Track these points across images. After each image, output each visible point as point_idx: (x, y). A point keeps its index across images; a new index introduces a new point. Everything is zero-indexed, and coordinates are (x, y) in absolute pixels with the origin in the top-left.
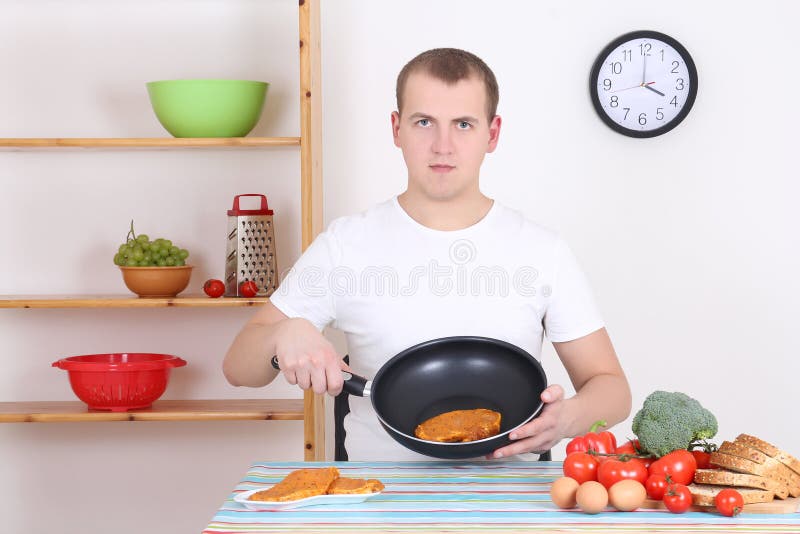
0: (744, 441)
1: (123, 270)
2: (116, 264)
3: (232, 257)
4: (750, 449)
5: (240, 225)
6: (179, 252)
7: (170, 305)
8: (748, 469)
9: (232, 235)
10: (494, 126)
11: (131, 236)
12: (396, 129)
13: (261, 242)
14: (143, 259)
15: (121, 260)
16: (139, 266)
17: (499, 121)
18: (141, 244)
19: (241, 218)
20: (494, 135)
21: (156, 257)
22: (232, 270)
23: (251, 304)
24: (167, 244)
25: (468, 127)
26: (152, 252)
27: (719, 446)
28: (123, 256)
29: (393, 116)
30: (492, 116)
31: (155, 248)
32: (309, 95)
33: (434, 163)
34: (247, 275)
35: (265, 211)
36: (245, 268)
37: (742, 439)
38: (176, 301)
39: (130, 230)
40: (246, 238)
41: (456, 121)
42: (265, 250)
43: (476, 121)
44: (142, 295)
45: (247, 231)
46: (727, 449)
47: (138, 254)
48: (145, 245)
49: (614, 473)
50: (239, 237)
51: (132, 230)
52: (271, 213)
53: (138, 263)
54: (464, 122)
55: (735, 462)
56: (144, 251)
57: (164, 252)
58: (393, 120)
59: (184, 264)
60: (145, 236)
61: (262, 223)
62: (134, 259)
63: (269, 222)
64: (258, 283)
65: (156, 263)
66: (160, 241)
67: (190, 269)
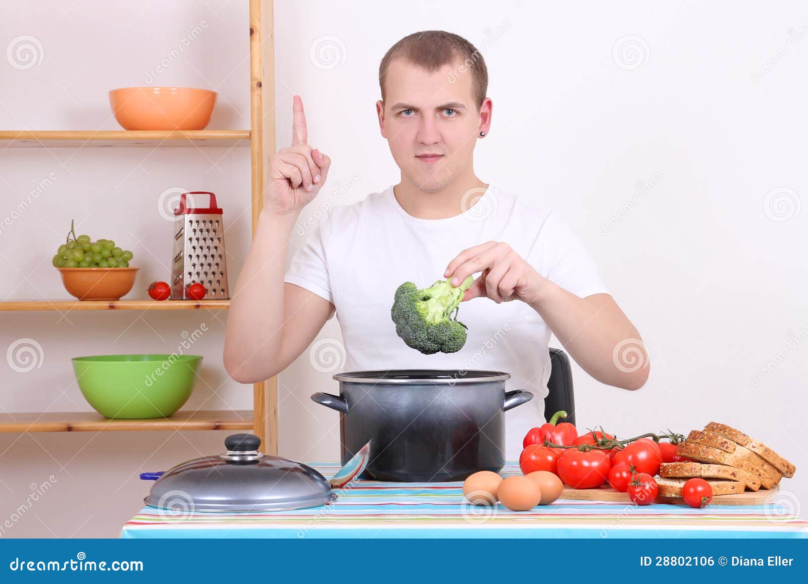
0: (713, 429)
1: (62, 271)
2: (55, 265)
3: (178, 259)
4: (720, 438)
5: (187, 224)
6: (122, 253)
7: (112, 307)
8: (718, 459)
9: (179, 235)
10: (484, 109)
11: (71, 237)
12: (382, 119)
13: (209, 242)
14: (84, 260)
15: (60, 261)
16: (79, 267)
17: (490, 103)
18: (81, 245)
19: (188, 217)
20: (485, 118)
21: (97, 258)
22: (178, 272)
23: (198, 306)
24: (109, 245)
25: (454, 114)
26: (94, 253)
27: (686, 436)
28: (62, 257)
29: (377, 106)
30: (481, 99)
31: (97, 248)
32: (260, 85)
33: (420, 153)
34: (195, 277)
35: (214, 210)
36: (192, 269)
37: (712, 427)
38: (117, 304)
39: (70, 230)
40: (194, 238)
41: (440, 109)
42: (213, 251)
43: (463, 106)
44: (82, 297)
45: (195, 231)
46: (695, 438)
47: (78, 255)
48: (86, 246)
49: (575, 463)
50: (186, 238)
51: (72, 231)
52: (220, 212)
53: (78, 264)
54: (449, 109)
55: (703, 451)
56: (85, 252)
57: (106, 253)
58: (379, 110)
59: (128, 266)
60: (86, 237)
61: (211, 222)
62: (74, 260)
63: (217, 222)
64: (206, 285)
65: (97, 264)
66: (102, 243)
67: (134, 271)
